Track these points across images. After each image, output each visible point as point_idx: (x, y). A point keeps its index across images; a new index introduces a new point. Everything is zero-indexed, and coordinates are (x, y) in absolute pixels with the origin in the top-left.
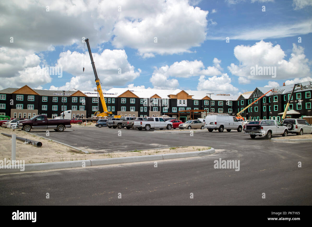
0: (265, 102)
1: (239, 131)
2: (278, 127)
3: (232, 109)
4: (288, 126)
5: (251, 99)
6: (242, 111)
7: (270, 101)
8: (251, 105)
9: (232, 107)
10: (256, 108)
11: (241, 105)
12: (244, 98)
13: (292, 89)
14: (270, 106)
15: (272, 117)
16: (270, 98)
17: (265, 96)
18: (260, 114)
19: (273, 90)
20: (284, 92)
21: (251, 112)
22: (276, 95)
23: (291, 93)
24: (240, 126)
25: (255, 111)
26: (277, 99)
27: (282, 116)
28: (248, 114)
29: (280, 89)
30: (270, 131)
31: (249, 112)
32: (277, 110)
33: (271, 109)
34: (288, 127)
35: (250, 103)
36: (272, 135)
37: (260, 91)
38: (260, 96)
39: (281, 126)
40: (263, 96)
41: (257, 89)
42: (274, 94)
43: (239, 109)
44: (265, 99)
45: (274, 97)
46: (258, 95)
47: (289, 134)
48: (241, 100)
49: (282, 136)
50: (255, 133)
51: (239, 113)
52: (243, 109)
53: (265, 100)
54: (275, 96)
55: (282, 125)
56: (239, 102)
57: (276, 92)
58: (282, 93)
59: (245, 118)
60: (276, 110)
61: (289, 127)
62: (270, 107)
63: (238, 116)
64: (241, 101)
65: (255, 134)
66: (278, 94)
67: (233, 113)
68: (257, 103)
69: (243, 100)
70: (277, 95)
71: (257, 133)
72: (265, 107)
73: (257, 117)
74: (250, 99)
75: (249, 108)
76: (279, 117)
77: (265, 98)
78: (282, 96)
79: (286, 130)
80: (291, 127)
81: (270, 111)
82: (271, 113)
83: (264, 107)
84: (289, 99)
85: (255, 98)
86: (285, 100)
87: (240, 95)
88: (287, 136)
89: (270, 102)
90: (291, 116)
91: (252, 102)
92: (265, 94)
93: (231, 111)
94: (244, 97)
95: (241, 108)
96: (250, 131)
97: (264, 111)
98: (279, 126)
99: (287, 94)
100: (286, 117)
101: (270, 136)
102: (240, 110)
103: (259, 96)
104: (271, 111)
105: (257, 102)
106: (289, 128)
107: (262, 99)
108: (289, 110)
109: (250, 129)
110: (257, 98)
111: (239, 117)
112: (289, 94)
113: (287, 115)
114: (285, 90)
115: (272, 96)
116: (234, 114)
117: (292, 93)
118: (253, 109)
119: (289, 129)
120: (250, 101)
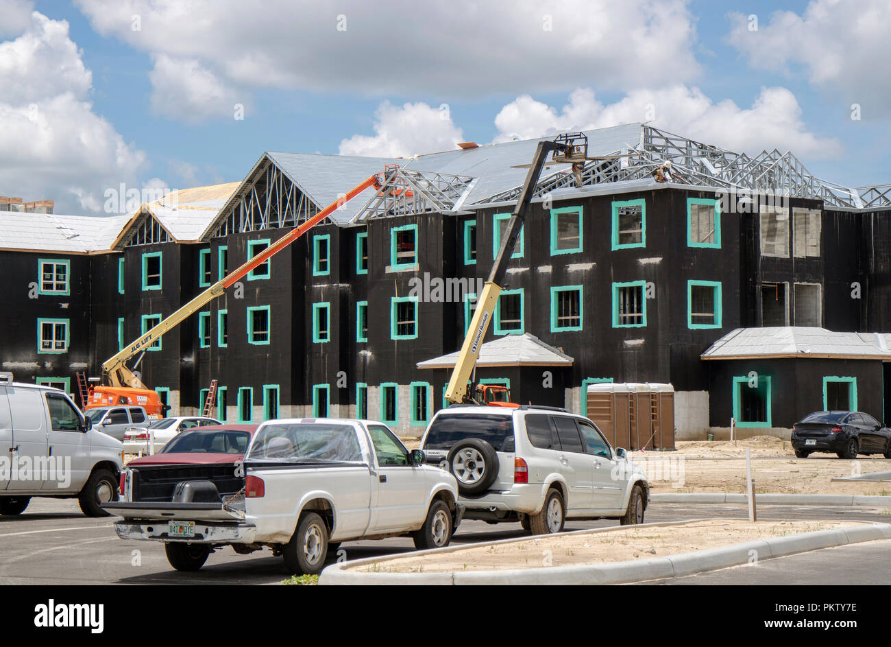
0: (327, 273)
1: (91, 508)
2: (383, 479)
3: (66, 322)
4: (461, 466)
5: (222, 242)
6: (151, 338)
7: (365, 266)
8: (222, 293)
9: (65, 306)
10: (255, 313)
11: (145, 288)
12: (164, 233)
13: (521, 179)
14: (361, 304)
15: (377, 385)
16: (365, 240)
17: (327, 227)
18: (286, 364)
19: (385, 182)
20: (465, 194)
21: (221, 345)
22: (405, 220)
23: (510, 209)
24: (105, 471)
25: (250, 341)
26: (413, 249)
27: (448, 380)
28: (191, 360)
29: (440, 171)
30: (321, 512)
31: (203, 346)
32: (412, 332)
33: (365, 325)
34: (461, 472)
35: (211, 279)
36: (335, 536)
37: (287, 182)
38: (290, 224)
39: (403, 464)
40: (310, 221)
41: (266, 166)
42: (391, 213)
43: (121, 320)
44: (323, 243)
45: (394, 231)
46: (274, 216)
47: (465, 527)
48: (138, 252)
49: (409, 542)
50: (200, 529)
51: (125, 353)
52: (156, 321)
53: (323, 254)
54: (401, 229)
55: (411, 459)
56: (125, 263)
57: (409, 195)
58: (451, 205)
59: (174, 397)
60: (402, 330)
61: (466, 475)
62: (365, 308)
63: (114, 378)
64: (145, 256)
65: (199, 536)
66: (419, 209)
67: (76, 356)
68: (267, 277)
69: (155, 249)
70: (413, 220)
71: (220, 529)
72: (323, 311)
73: (266, 387)
74: (210, 241)
75: (202, 314)
76: (424, 388)
77: (327, 237)
78: (453, 224)
79: (442, 497)
80: (480, 470)
81: (360, 339)
82: (369, 354)
83: (316, 306)
84: (497, 252)
85: (254, 236)
86: (473, 256)
87: (133, 213)
88: (454, 538)
89: (365, 272)
90: (507, 381)
91: (228, 268)
92: (324, 208)
93: (60, 336)
94: (168, 227)
95: (145, 317)
96: (157, 514)
97: (316, 340)
98: (388, 471)
99: (484, 215)
100: (474, 385)
101: (317, 552)
102: (132, 333)
103: (281, 223)
104: (366, 340)
105: (261, 270)
106: (464, 479)
107: (301, 249)
108: (497, 332)
109: (168, 493)
110: (264, 234)
111: (124, 385)
112: (497, 217)
113: (483, 372)
114: (471, 186)
115: (377, 227)
116: (84, 365)
117: (517, 211)
118: (234, 325)
119: (465, 492)
120: (210, 261)
